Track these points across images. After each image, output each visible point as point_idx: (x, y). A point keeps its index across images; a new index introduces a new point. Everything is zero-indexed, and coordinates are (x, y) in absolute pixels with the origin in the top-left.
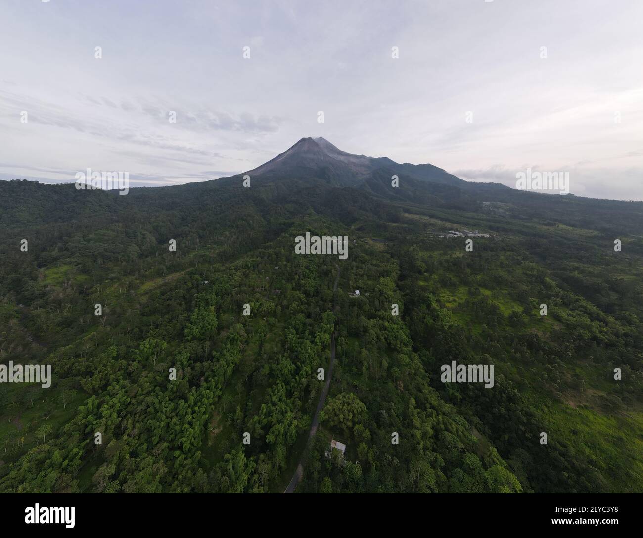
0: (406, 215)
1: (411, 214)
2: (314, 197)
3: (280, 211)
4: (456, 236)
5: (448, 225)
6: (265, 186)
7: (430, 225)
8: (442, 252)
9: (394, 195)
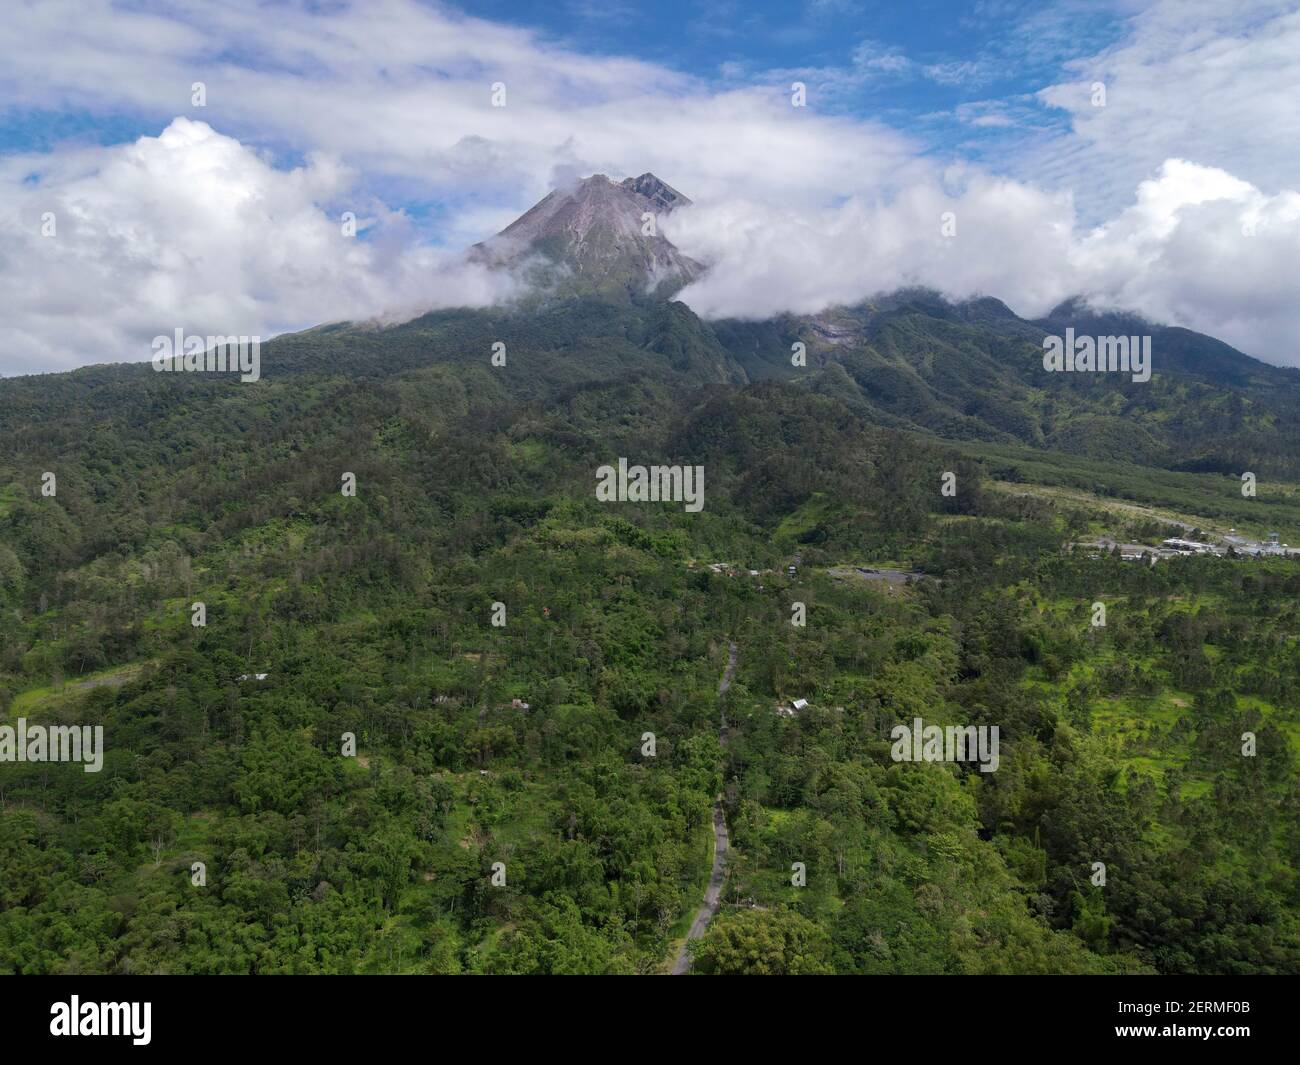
0: (1003, 487)
1: (1022, 486)
2: (625, 422)
3: (490, 465)
4: (1186, 553)
5: (1165, 518)
6: (418, 378)
7: (1093, 519)
8: (1124, 599)
9: (963, 418)
